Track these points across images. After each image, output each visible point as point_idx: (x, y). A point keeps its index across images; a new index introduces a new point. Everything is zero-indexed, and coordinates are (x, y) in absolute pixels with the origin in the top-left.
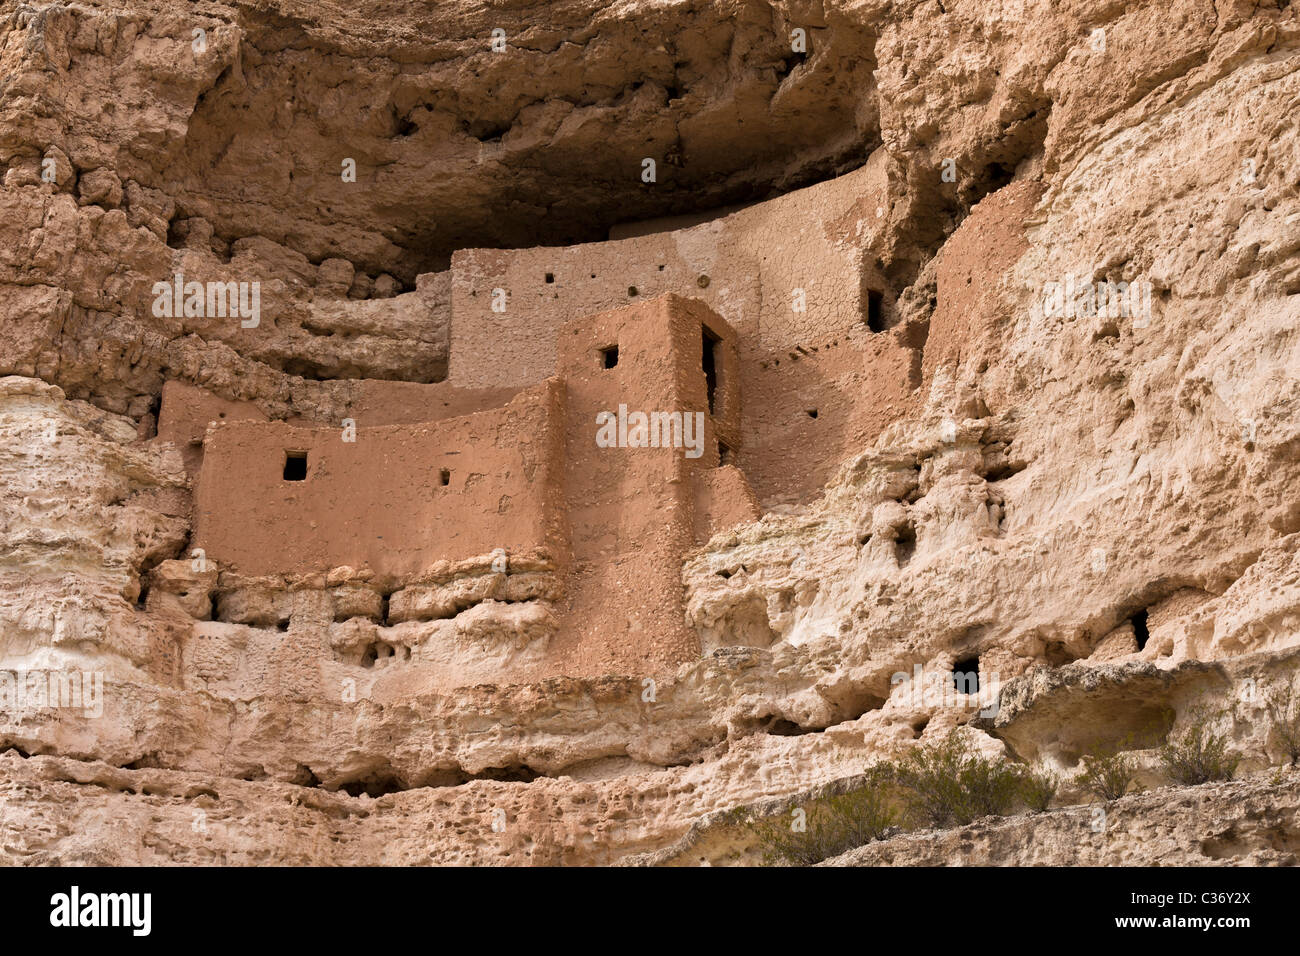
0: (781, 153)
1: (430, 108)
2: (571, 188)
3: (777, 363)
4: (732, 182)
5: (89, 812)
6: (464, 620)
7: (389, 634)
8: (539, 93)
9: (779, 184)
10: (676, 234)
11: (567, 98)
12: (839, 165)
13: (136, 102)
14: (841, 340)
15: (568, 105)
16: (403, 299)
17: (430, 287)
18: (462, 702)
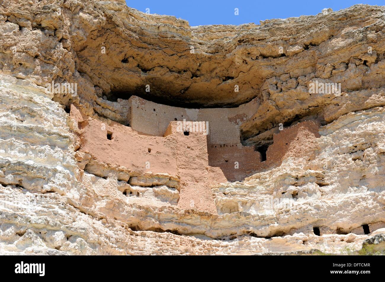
0: (210, 98)
1: (133, 58)
2: (155, 90)
3: (216, 147)
4: (192, 102)
5: (79, 217)
6: (156, 189)
7: (134, 188)
8: (162, 65)
9: (205, 105)
10: (186, 109)
11: (168, 68)
12: (225, 105)
13: (78, 26)
14: (235, 146)
15: (168, 70)
16: (115, 103)
17: (121, 102)
18: (165, 210)
